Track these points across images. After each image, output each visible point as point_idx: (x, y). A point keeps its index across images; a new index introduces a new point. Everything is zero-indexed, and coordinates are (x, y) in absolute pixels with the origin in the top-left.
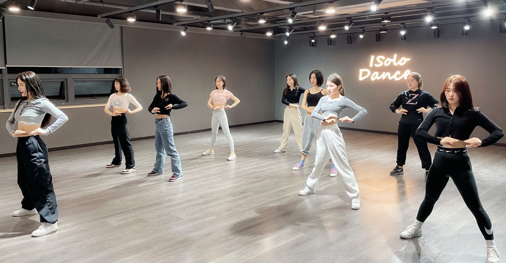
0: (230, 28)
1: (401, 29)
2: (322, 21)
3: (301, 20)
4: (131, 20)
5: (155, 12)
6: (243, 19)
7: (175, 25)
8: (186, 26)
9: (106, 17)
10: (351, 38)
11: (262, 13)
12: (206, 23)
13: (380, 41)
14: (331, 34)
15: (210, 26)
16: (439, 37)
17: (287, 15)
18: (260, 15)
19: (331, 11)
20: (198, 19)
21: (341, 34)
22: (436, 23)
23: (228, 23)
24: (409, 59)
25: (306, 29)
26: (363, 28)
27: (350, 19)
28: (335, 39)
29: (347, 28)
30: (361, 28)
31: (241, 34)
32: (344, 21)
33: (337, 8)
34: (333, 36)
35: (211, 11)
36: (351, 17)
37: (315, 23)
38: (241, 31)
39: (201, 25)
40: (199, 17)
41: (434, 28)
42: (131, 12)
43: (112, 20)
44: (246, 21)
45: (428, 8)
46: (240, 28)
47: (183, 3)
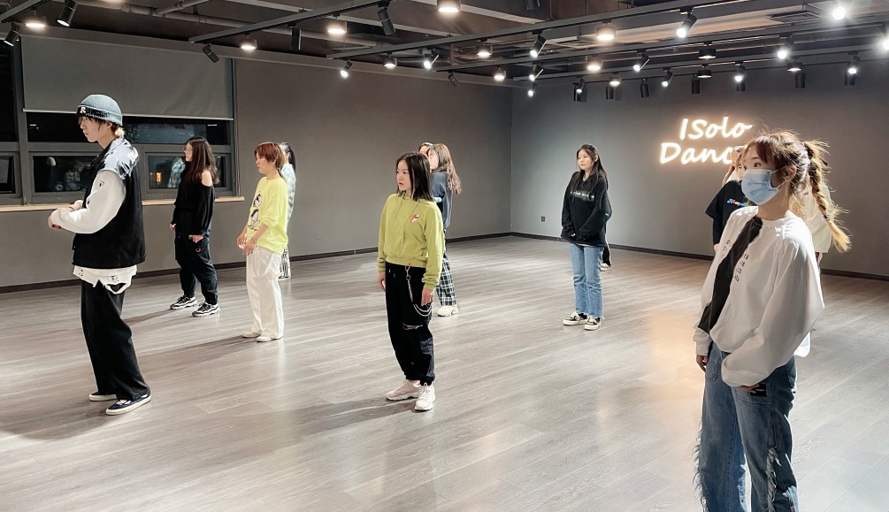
0: (428, 65)
1: (735, 71)
2: (594, 55)
3: (556, 53)
4: (248, 48)
5: (290, 33)
6: (453, 49)
7: (330, 58)
8: (349, 61)
9: (205, 42)
10: (647, 86)
11: (485, 39)
12: (385, 56)
13: (698, 92)
14: (611, 79)
15: (392, 60)
16: (803, 86)
17: (528, 45)
18: (481, 43)
19: (605, 38)
20: (372, 47)
21: (629, 79)
22: (798, 61)
23: (427, 56)
24: (750, 127)
25: (565, 68)
26: (668, 68)
27: (642, 52)
28: (618, 88)
30: (664, 69)
31: (449, 77)
32: (634, 55)
33: (617, 32)
34: (615, 83)
35: (388, 32)
36: (644, 50)
37: (581, 58)
38: (450, 71)
39: (377, 59)
40: (374, 44)
41: (794, 70)
42: (247, 33)
43: (214, 48)
44: (459, 53)
45: (782, 35)
46: (448, 64)
47: (340, 17)
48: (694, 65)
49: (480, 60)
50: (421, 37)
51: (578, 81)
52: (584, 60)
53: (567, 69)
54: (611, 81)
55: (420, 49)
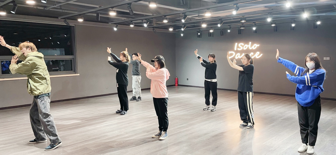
0: (145, 25)
1: (253, 26)
2: (204, 21)
3: (191, 21)
4: (80, 20)
5: (96, 15)
6: (154, 20)
7: (110, 24)
8: (117, 24)
9: (64, 18)
11: (165, 16)
12: (130, 23)
13: (240, 33)
14: (210, 29)
15: (132, 24)
16: (276, 31)
17: (180, 18)
19: (208, 15)
20: (125, 20)
21: (216, 29)
22: (274, 22)
23: (145, 22)
24: (259, 45)
26: (230, 25)
27: (220, 20)
28: (213, 32)
29: (219, 25)
31: (153, 30)
32: (217, 21)
33: (212, 13)
35: (131, 14)
38: (153, 28)
39: (126, 24)
40: (125, 18)
41: (273, 25)
42: (80, 15)
44: (156, 21)
45: (269, 13)
46: (152, 25)
47: (114, 9)
48: (239, 24)
49: (164, 24)
50: (143, 15)
51: (198, 30)
52: (200, 23)
53: (194, 26)
54: (210, 30)
55: (142, 20)
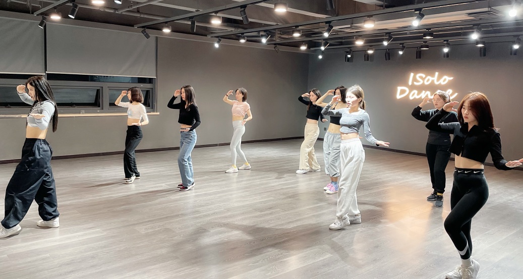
0: (264, 40)
1: (444, 46)
2: (360, 36)
3: (338, 34)
4: (167, 31)
5: (190, 23)
6: (277, 32)
7: (209, 37)
8: (220, 38)
9: (143, 27)
10: (389, 54)
11: (297, 26)
12: (240, 36)
13: (420, 57)
14: (368, 49)
15: (244, 38)
16: (485, 55)
17: (323, 29)
18: (295, 28)
19: (369, 26)
20: (232, 31)
21: (379, 49)
22: (482, 40)
23: (262, 36)
24: (452, 78)
25: (342, 43)
26: (403, 44)
27: (389, 35)
28: (372, 55)
29: (385, 43)
30: (401, 44)
31: (274, 48)
32: (383, 36)
33: (376, 23)
34: (370, 52)
35: (245, 23)
36: (389, 33)
37: (352, 37)
38: (275, 44)
39: (234, 37)
40: (233, 29)
41: (480, 45)
42: (166, 22)
43: (147, 30)
44: (281, 34)
45: (474, 25)
46: (274, 41)
47: (218, 15)
48: (419, 42)
49: (293, 38)
50: (260, 25)
51: (348, 50)
55: (259, 32)
